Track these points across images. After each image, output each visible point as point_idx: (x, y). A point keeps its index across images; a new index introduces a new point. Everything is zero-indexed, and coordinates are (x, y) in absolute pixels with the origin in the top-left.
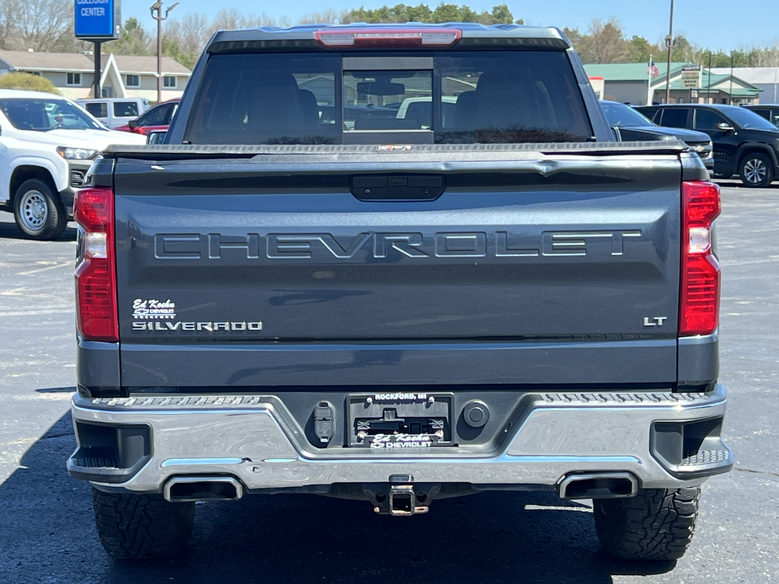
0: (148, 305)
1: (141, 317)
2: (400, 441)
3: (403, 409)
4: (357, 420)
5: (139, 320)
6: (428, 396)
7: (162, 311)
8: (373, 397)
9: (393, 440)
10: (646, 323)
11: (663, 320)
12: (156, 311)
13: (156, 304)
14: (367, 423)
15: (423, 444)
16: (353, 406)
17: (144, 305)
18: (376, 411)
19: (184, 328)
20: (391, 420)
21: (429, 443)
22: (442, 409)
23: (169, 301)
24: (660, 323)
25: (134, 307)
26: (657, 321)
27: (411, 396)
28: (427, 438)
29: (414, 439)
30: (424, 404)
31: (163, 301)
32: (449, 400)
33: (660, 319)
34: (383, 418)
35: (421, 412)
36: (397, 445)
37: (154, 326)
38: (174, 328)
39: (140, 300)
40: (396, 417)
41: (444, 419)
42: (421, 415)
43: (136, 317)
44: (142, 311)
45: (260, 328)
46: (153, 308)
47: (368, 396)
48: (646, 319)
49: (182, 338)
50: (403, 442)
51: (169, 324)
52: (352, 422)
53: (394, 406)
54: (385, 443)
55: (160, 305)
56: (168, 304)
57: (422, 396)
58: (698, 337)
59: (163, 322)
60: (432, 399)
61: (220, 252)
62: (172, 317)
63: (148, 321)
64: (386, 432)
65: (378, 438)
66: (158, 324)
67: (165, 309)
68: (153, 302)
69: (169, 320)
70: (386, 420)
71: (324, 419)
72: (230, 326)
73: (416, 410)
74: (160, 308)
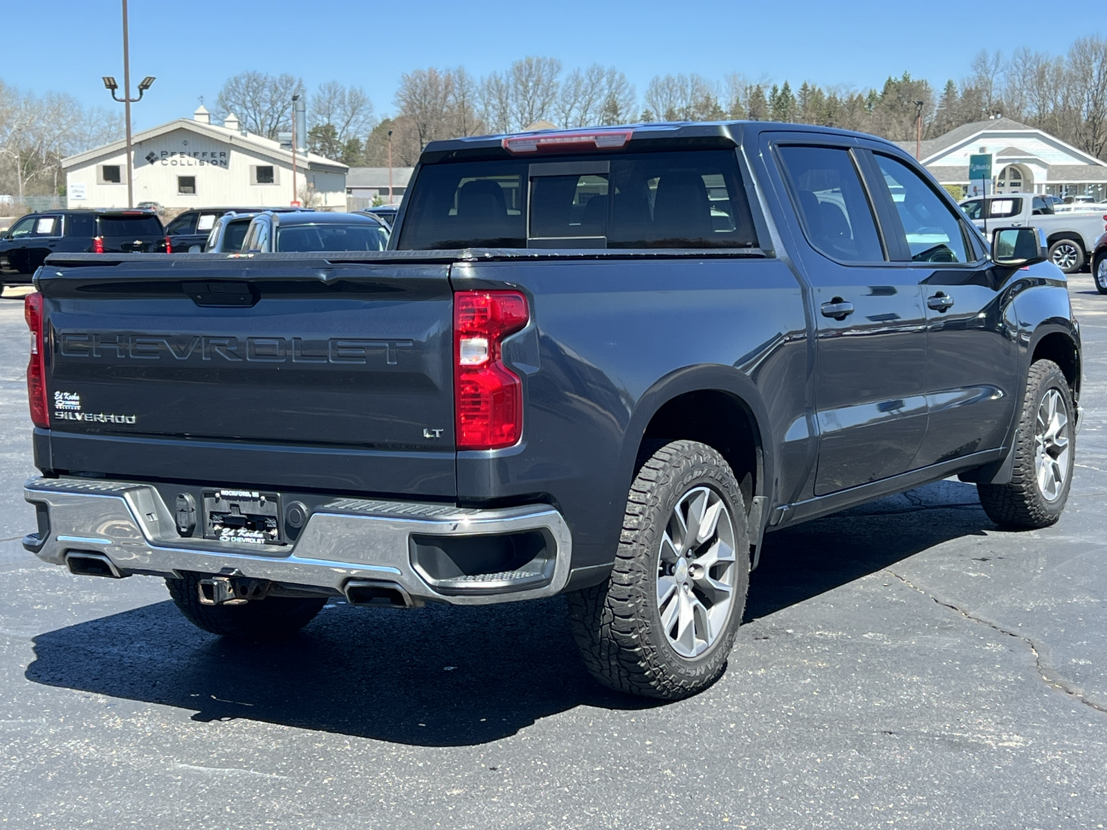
0: (63, 396)
1: (60, 408)
2: (241, 536)
3: (244, 506)
4: (211, 513)
5: (59, 410)
6: (260, 495)
7: (72, 402)
8: (220, 493)
9: (236, 535)
10: (427, 435)
11: (440, 432)
12: (68, 403)
13: (68, 397)
14: (219, 517)
15: (259, 541)
16: (206, 500)
17: (61, 397)
18: (224, 506)
19: (86, 419)
20: (236, 516)
21: (263, 540)
22: (271, 508)
23: (76, 394)
24: (438, 435)
25: (56, 398)
26: (435, 433)
27: (246, 494)
28: (262, 536)
29: (251, 535)
30: (259, 502)
31: (72, 394)
32: (276, 500)
33: (437, 431)
34: (230, 513)
35: (258, 510)
36: (239, 539)
37: (68, 416)
38: (80, 419)
39: (58, 392)
40: (239, 513)
41: (275, 518)
42: (258, 513)
43: (57, 408)
44: (60, 403)
45: (134, 422)
47: (216, 492)
48: (425, 431)
49: (85, 428)
50: (244, 537)
51: (77, 415)
52: (208, 515)
53: (237, 502)
54: (230, 536)
55: (71, 397)
56: (75, 397)
57: (256, 494)
58: (491, 451)
59: (73, 412)
60: (263, 498)
62: (78, 409)
63: (64, 411)
64: (232, 527)
65: (226, 531)
66: (70, 414)
67: (74, 401)
68: (66, 394)
69: (77, 411)
70: (233, 515)
71: (182, 510)
72: (115, 418)
73: (254, 508)
74: (71, 400)
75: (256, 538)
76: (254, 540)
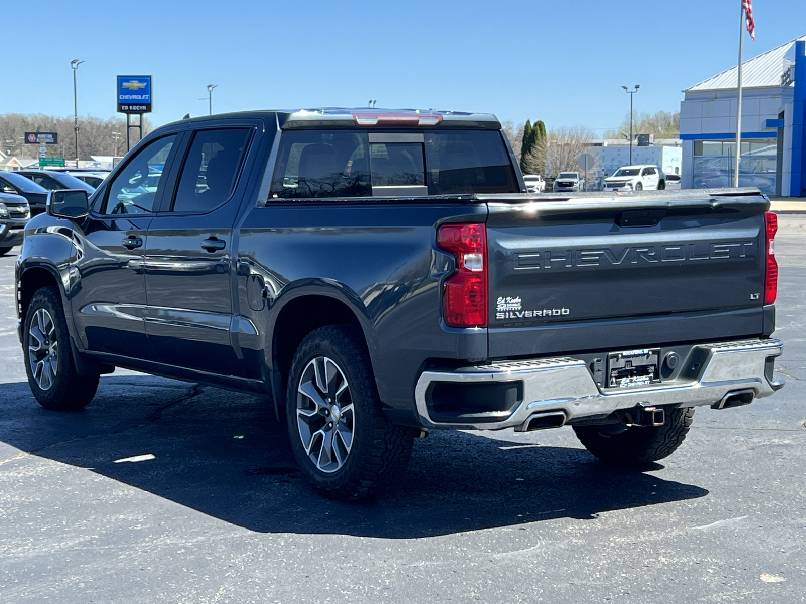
0: (506, 301)
1: (502, 310)
2: (635, 381)
3: (635, 361)
4: (612, 369)
5: (500, 312)
6: (649, 351)
7: (514, 305)
8: (622, 354)
9: (631, 381)
10: (752, 298)
11: (758, 296)
12: (510, 305)
13: (511, 301)
14: (616, 372)
15: (646, 383)
16: (611, 361)
17: (503, 301)
18: (622, 363)
19: (526, 316)
20: (629, 368)
21: (648, 381)
22: (655, 359)
23: (518, 298)
24: (757, 298)
25: (498, 303)
26: (756, 296)
27: (640, 352)
28: (648, 379)
29: (641, 379)
30: (646, 356)
31: (514, 298)
32: (658, 353)
34: (625, 367)
35: (644, 362)
36: (633, 384)
37: (509, 314)
38: (521, 316)
39: (501, 298)
40: (632, 366)
41: (655, 365)
42: (645, 364)
43: (498, 310)
44: (502, 306)
45: (568, 313)
46: (509, 303)
47: (618, 354)
48: (752, 295)
49: (525, 322)
50: (636, 382)
51: (517, 313)
52: (610, 371)
53: (631, 359)
54: (627, 383)
55: (513, 301)
56: (518, 300)
57: (646, 351)
59: (514, 312)
60: (650, 353)
61: (551, 263)
62: (519, 309)
63: (505, 312)
64: (627, 376)
65: (624, 380)
66: (511, 313)
67: (515, 303)
68: (509, 299)
69: (518, 310)
70: (626, 369)
71: (599, 371)
72: (552, 312)
73: (642, 361)
74: (513, 303)
75: (644, 381)
76: (643, 383)
